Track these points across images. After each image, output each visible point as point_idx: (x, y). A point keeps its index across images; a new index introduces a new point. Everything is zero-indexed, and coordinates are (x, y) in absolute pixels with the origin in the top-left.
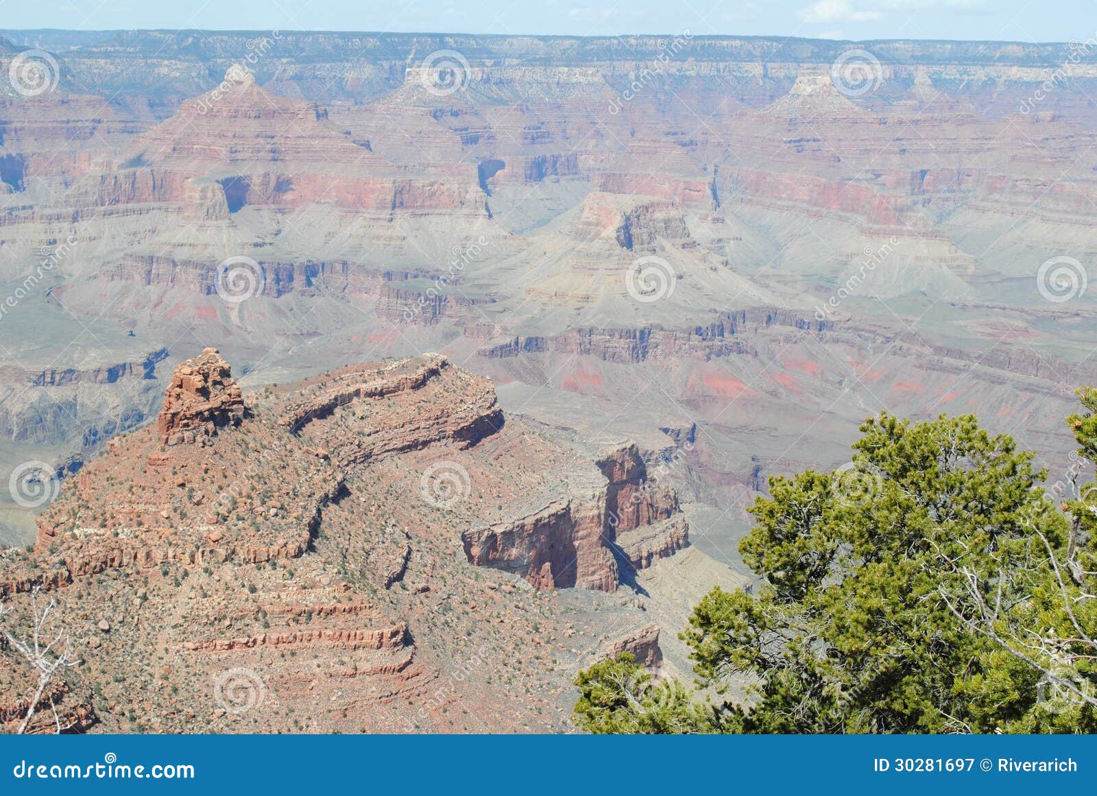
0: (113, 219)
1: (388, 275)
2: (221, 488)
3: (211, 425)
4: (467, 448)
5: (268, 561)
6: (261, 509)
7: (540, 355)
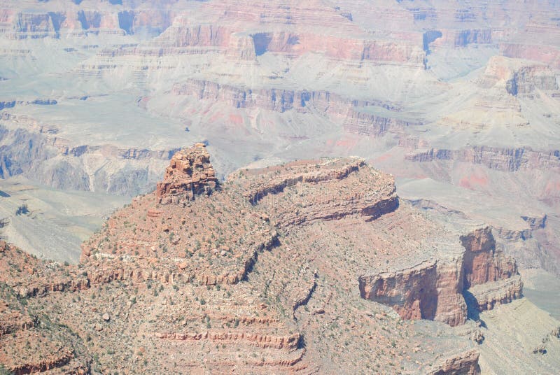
0: (184, 56)
1: (355, 102)
2: (191, 234)
3: (191, 193)
4: (370, 220)
5: (215, 284)
6: (215, 250)
7: (447, 161)
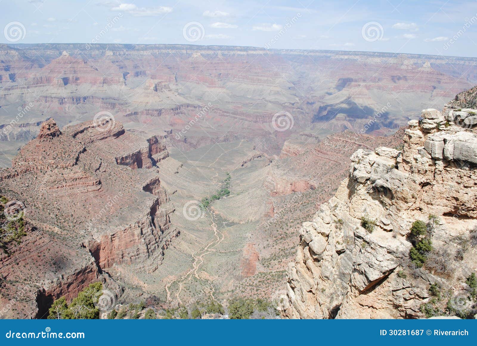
0: (37, 88)
1: (103, 99)
2: (54, 151)
3: (51, 137)
4: (116, 138)
5: (66, 167)
6: (64, 156)
